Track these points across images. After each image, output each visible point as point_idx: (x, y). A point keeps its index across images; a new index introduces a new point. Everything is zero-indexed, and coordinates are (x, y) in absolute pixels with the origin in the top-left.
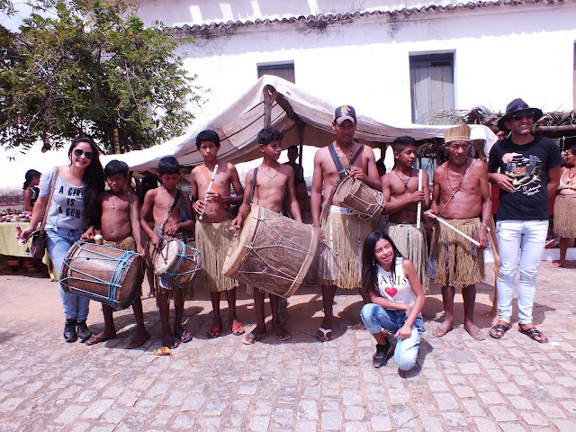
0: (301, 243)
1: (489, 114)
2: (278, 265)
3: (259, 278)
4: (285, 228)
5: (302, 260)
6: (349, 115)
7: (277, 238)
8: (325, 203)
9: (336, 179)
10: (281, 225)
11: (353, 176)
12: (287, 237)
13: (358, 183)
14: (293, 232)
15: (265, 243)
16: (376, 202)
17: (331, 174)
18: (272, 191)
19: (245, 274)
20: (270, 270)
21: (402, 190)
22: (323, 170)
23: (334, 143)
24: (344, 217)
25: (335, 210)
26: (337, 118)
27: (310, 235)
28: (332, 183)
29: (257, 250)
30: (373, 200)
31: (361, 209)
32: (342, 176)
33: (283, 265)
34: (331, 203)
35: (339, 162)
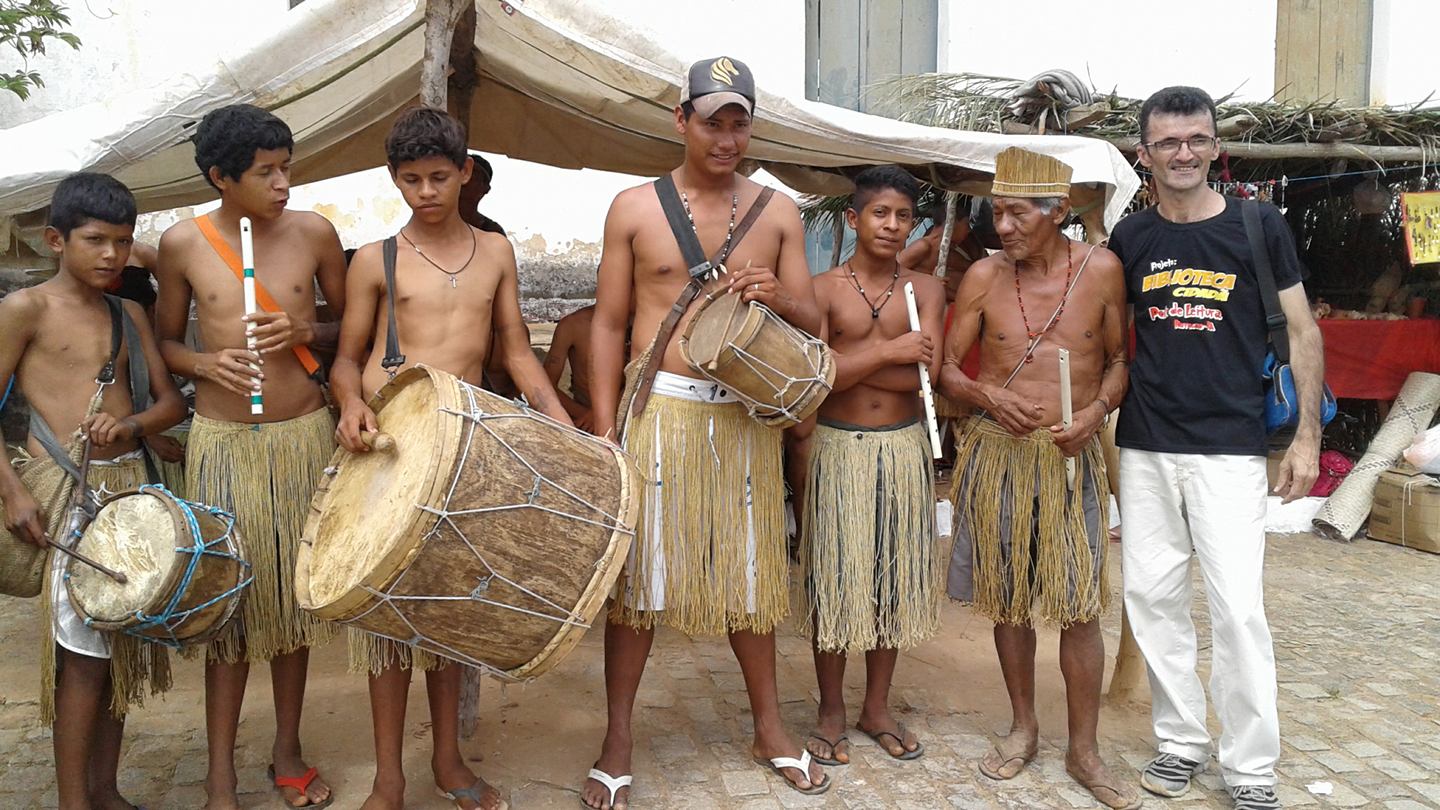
0: (595, 499)
1: (1084, 98)
2: (523, 570)
3: (451, 618)
4: (546, 448)
5: (598, 554)
6: (732, 89)
7: (525, 479)
8: (638, 364)
9: (677, 289)
10: (531, 438)
11: (743, 289)
12: (555, 478)
13: (756, 314)
14: (568, 463)
15: (488, 497)
16: (808, 372)
17: (664, 272)
18: (457, 320)
19: (403, 605)
20: (496, 591)
21: (865, 327)
22: (634, 258)
23: (677, 175)
24: (700, 411)
25: (668, 384)
26: (693, 96)
27: (615, 471)
28: (664, 303)
29: (460, 519)
30: (799, 365)
31: (760, 391)
32: (699, 282)
33: (539, 570)
34: (658, 362)
35: (692, 235)
